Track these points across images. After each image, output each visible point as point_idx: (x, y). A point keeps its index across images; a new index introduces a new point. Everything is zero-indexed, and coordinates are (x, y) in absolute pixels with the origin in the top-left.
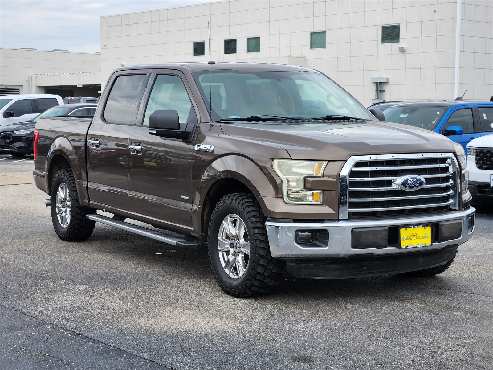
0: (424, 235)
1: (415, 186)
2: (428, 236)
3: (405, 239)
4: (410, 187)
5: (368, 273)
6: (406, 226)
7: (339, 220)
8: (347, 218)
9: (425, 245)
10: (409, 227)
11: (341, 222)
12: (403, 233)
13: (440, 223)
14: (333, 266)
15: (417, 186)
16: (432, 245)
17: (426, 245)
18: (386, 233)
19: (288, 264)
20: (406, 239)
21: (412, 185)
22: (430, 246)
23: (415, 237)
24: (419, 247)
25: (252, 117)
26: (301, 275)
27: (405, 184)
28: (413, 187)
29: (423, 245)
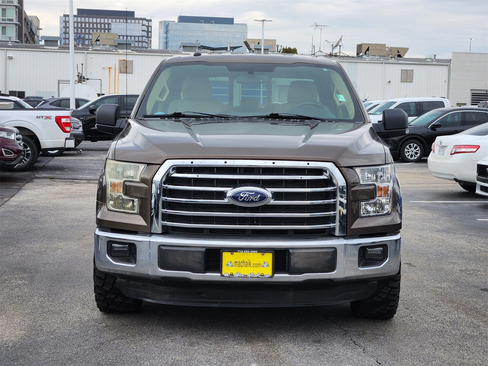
0: (262, 263)
1: (252, 201)
2: (268, 265)
3: (230, 266)
4: (244, 201)
5: (208, 302)
6: (232, 250)
7: (151, 234)
8: (160, 232)
9: (261, 276)
10: (237, 252)
11: (152, 236)
12: (226, 257)
13: (290, 250)
14: (162, 288)
15: (256, 201)
16: (271, 277)
17: (263, 276)
18: (200, 256)
19: (118, 280)
20: (232, 266)
21: (247, 199)
22: (268, 277)
23: (248, 264)
24: (251, 277)
25: (175, 113)
26: (130, 294)
27: (235, 197)
28: (249, 202)
29: (258, 275)
